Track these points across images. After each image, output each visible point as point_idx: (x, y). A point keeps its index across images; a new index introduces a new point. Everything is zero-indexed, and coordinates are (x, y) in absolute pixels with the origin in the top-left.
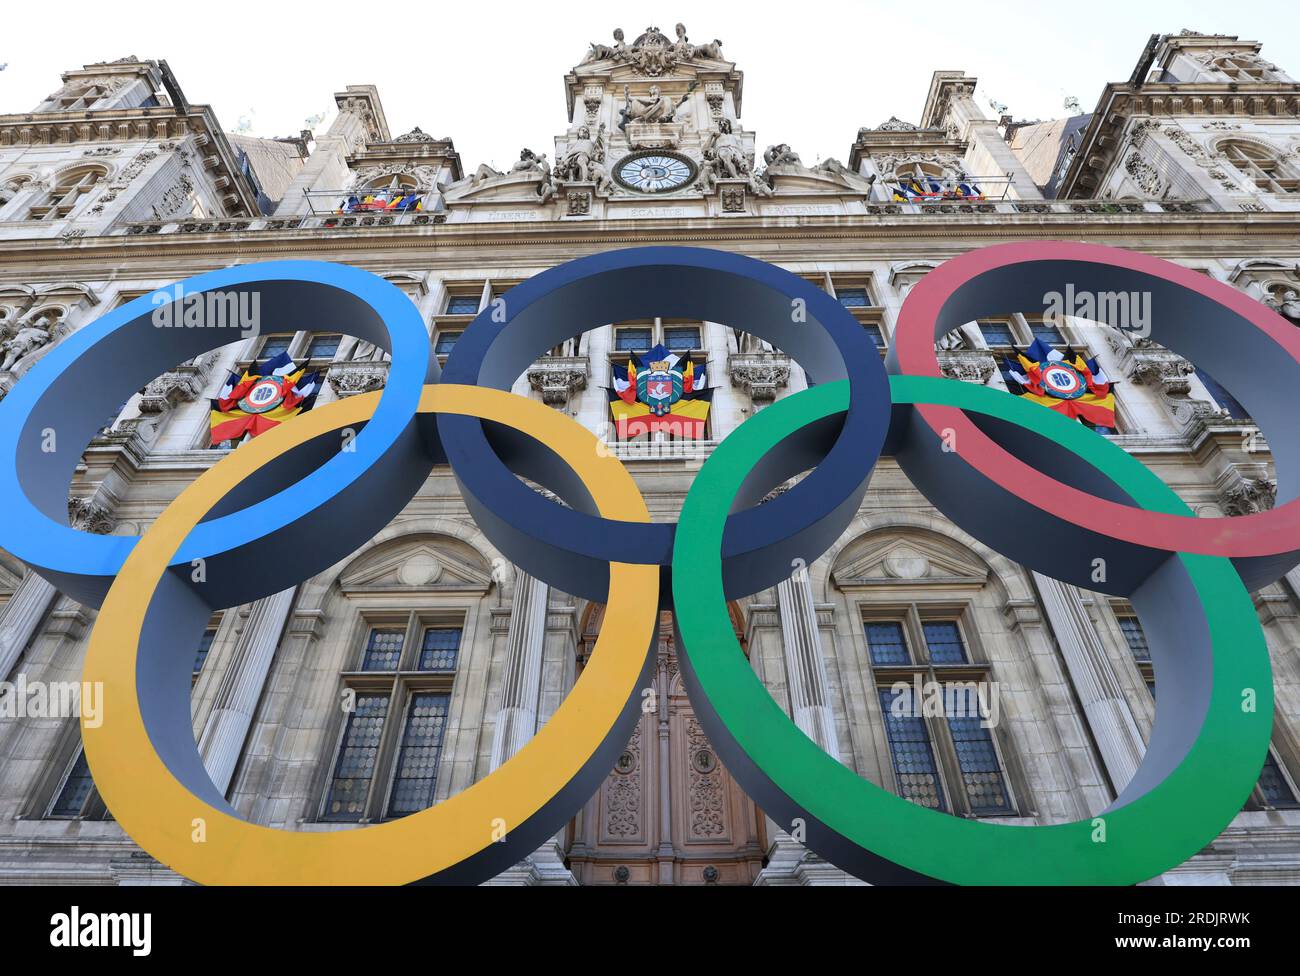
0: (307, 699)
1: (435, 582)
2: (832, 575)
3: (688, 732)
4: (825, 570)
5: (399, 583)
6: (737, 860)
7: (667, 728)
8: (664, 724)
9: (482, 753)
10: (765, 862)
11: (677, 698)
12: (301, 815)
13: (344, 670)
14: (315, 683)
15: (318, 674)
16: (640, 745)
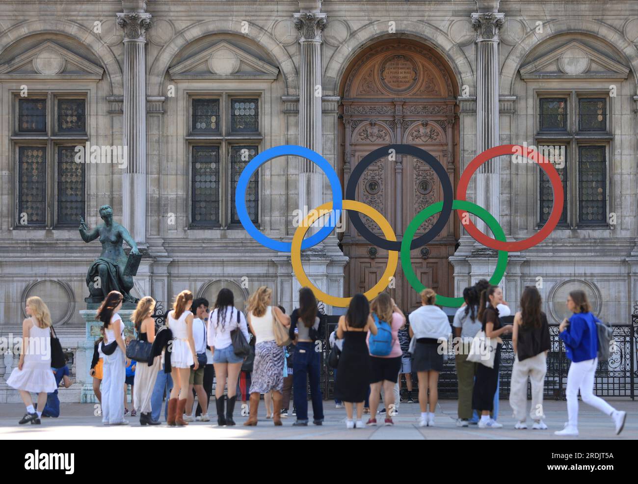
0: (168, 156)
1: (237, 73)
2: (519, 71)
3: (415, 168)
4: (514, 68)
5: (212, 73)
6: (441, 245)
7: (400, 167)
8: (399, 164)
9: (290, 192)
10: (457, 246)
12: (185, 225)
13: (186, 136)
14: (170, 145)
15: (170, 138)
16: (383, 176)
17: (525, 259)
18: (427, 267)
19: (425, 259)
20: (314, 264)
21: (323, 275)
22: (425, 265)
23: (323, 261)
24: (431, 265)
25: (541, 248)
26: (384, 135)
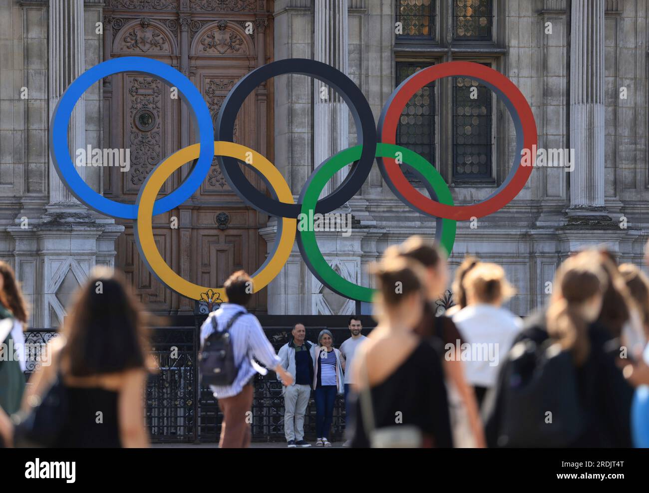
3: (207, 93)
11: (197, 58)
16: (159, 105)
17: (384, 231)
18: (226, 242)
19: (223, 230)
20: (79, 236)
21: (92, 254)
22: (222, 239)
23: (92, 233)
24: (232, 238)
25: (402, 215)
26: (161, 41)
